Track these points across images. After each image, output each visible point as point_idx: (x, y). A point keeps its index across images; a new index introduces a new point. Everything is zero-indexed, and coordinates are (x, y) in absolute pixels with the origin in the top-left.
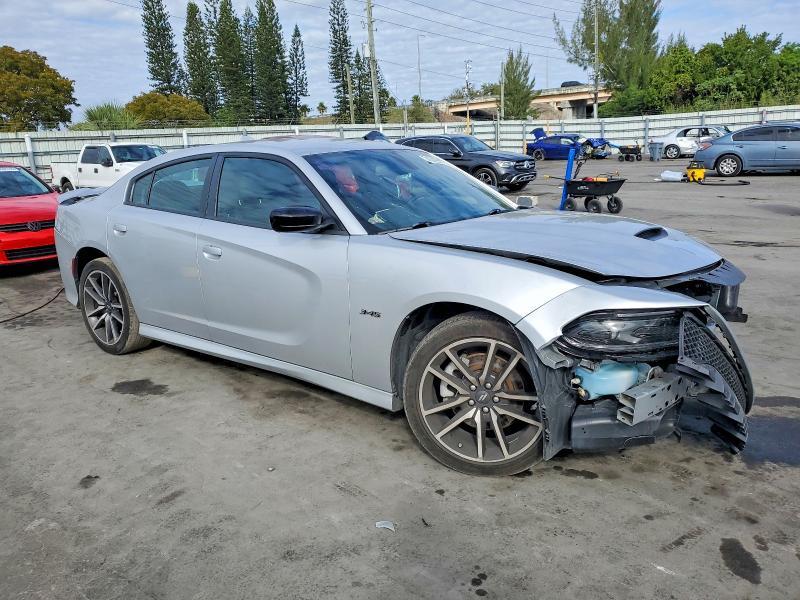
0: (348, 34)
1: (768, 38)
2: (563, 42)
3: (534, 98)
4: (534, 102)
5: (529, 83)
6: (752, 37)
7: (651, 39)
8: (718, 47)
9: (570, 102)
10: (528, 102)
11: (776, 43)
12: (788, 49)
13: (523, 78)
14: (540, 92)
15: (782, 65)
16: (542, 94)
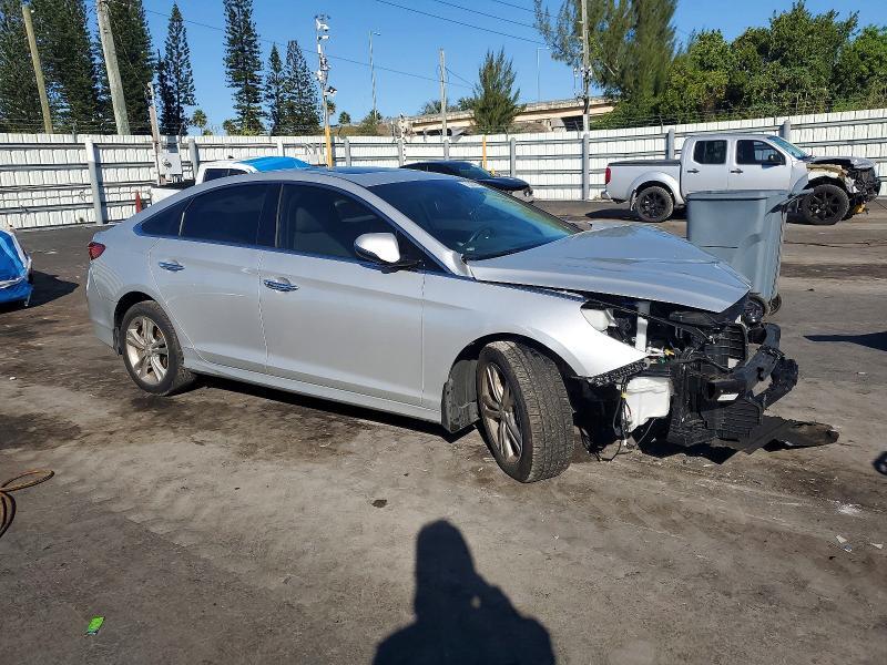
0: (253, 19)
1: (836, 20)
2: (545, 30)
3: (518, 114)
4: (518, 119)
5: (512, 95)
6: (813, 17)
7: (664, 34)
8: (763, 32)
9: (564, 119)
10: (510, 119)
11: (849, 26)
12: (871, 34)
13: (504, 88)
14: (524, 107)
15: (862, 57)
16: (527, 109)
